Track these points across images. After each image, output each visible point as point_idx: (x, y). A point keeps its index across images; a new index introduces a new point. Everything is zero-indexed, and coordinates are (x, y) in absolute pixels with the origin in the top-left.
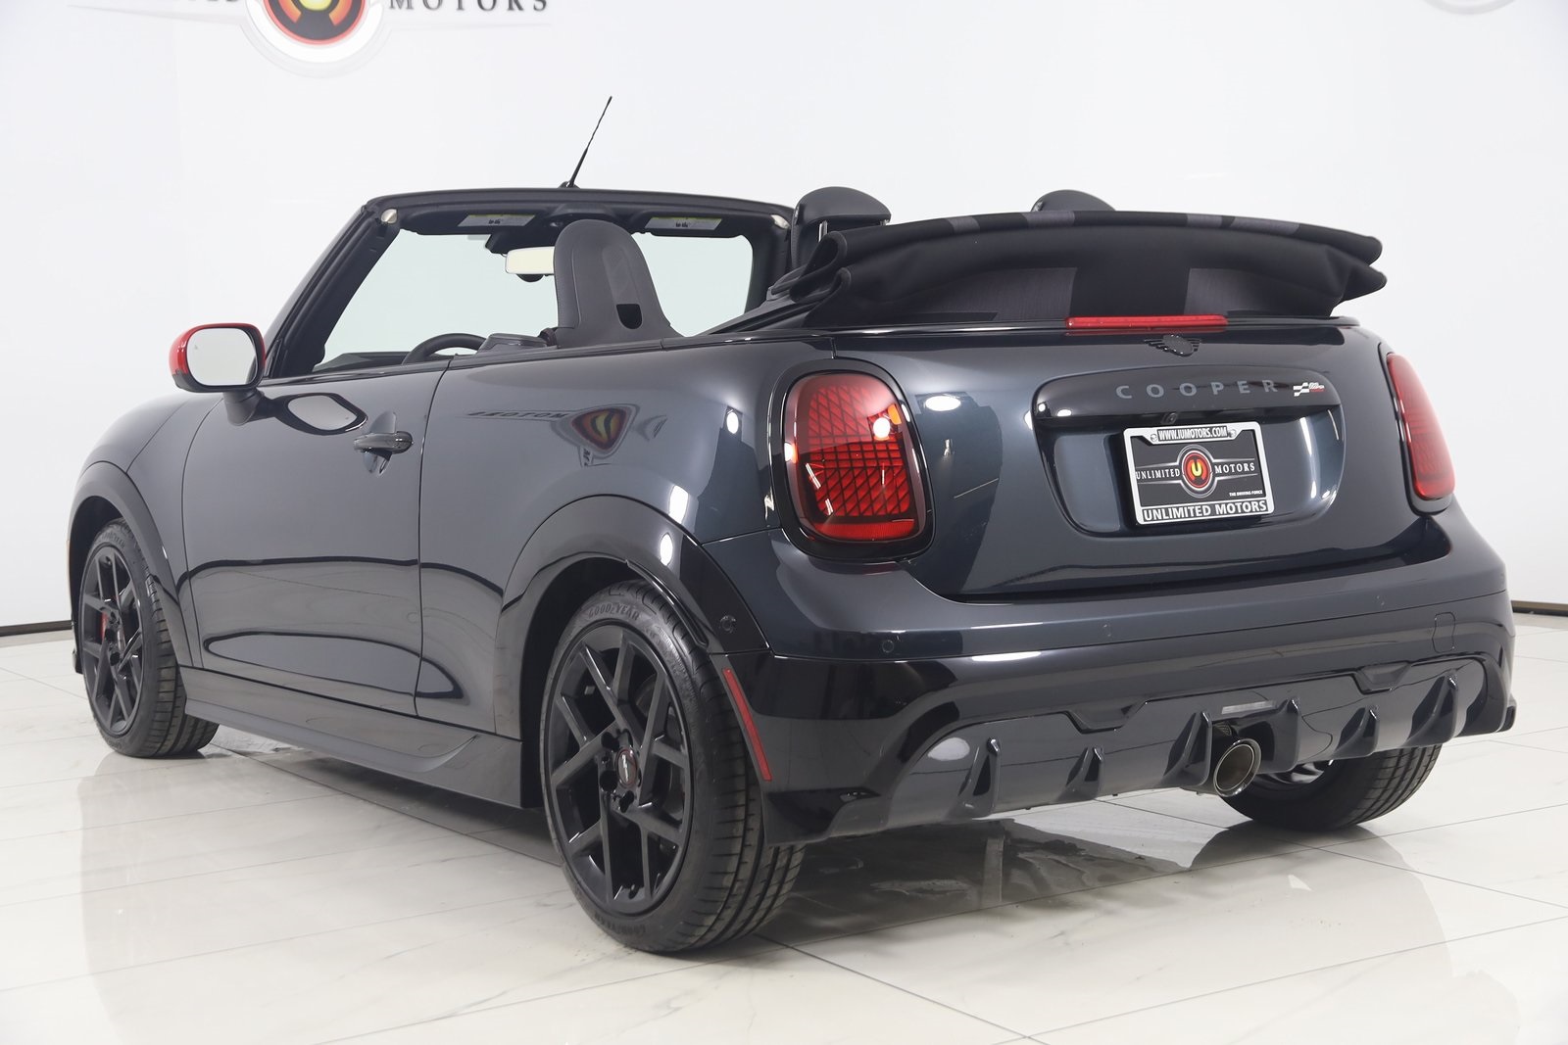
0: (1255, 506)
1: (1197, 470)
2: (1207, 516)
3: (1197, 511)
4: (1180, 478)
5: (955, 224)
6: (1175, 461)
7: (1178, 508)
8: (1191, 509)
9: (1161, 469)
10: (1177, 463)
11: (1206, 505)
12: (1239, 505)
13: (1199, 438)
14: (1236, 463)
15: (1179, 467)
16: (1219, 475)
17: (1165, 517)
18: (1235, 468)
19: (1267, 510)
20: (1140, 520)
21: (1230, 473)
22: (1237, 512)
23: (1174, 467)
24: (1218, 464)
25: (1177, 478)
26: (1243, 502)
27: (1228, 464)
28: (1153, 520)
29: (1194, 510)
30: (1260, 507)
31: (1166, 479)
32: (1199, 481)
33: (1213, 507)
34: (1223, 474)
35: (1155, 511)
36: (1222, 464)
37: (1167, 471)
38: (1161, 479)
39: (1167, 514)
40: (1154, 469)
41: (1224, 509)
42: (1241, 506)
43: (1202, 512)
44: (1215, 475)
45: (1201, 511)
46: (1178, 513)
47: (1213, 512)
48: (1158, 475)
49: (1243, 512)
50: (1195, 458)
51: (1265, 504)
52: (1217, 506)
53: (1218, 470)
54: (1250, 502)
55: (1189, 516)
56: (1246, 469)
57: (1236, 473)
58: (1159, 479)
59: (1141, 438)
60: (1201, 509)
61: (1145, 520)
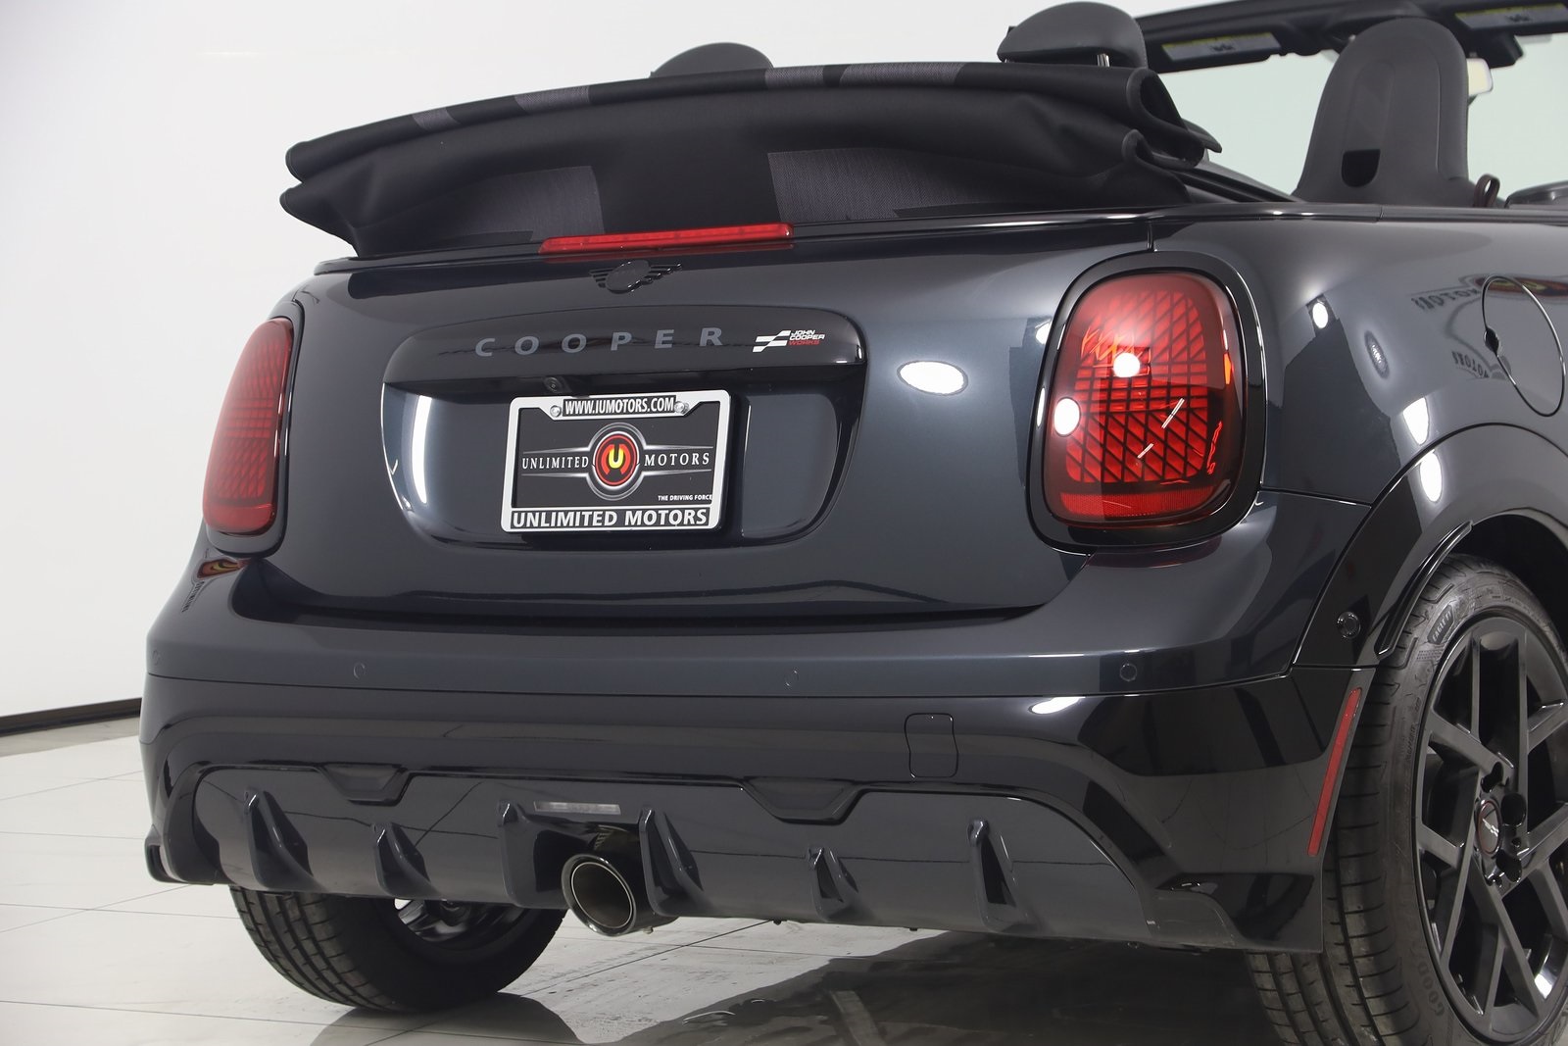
0: (689, 516)
1: (616, 459)
2: (609, 526)
3: (595, 518)
4: (588, 470)
5: (419, 121)
6: (587, 445)
7: (566, 513)
8: (587, 514)
9: (561, 455)
10: (588, 449)
11: (611, 512)
12: (663, 513)
13: (628, 413)
14: (679, 452)
15: (590, 454)
16: (650, 468)
17: (543, 524)
18: (677, 459)
19: (706, 524)
20: (506, 526)
21: (668, 467)
22: (658, 523)
23: (581, 454)
24: (650, 453)
25: (581, 470)
26: (671, 510)
27: (668, 452)
28: (524, 526)
29: (591, 517)
30: (696, 518)
31: (566, 470)
32: (615, 476)
33: (621, 515)
34: (656, 467)
35: (530, 515)
36: (657, 453)
37: (570, 458)
38: (560, 470)
39: (548, 520)
40: (551, 456)
41: (640, 519)
42: (667, 516)
43: (603, 521)
44: (643, 468)
45: (600, 519)
46: (567, 519)
47: (621, 522)
48: (556, 464)
49: (667, 523)
50: (617, 442)
51: (707, 514)
52: (629, 514)
53: (650, 461)
54: (683, 510)
55: (582, 525)
56: (695, 461)
57: (678, 466)
58: (555, 470)
59: (537, 412)
60: (603, 516)
61: (513, 526)
